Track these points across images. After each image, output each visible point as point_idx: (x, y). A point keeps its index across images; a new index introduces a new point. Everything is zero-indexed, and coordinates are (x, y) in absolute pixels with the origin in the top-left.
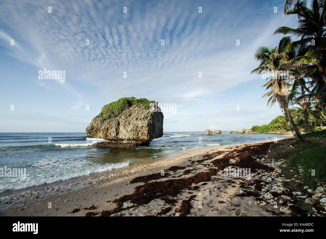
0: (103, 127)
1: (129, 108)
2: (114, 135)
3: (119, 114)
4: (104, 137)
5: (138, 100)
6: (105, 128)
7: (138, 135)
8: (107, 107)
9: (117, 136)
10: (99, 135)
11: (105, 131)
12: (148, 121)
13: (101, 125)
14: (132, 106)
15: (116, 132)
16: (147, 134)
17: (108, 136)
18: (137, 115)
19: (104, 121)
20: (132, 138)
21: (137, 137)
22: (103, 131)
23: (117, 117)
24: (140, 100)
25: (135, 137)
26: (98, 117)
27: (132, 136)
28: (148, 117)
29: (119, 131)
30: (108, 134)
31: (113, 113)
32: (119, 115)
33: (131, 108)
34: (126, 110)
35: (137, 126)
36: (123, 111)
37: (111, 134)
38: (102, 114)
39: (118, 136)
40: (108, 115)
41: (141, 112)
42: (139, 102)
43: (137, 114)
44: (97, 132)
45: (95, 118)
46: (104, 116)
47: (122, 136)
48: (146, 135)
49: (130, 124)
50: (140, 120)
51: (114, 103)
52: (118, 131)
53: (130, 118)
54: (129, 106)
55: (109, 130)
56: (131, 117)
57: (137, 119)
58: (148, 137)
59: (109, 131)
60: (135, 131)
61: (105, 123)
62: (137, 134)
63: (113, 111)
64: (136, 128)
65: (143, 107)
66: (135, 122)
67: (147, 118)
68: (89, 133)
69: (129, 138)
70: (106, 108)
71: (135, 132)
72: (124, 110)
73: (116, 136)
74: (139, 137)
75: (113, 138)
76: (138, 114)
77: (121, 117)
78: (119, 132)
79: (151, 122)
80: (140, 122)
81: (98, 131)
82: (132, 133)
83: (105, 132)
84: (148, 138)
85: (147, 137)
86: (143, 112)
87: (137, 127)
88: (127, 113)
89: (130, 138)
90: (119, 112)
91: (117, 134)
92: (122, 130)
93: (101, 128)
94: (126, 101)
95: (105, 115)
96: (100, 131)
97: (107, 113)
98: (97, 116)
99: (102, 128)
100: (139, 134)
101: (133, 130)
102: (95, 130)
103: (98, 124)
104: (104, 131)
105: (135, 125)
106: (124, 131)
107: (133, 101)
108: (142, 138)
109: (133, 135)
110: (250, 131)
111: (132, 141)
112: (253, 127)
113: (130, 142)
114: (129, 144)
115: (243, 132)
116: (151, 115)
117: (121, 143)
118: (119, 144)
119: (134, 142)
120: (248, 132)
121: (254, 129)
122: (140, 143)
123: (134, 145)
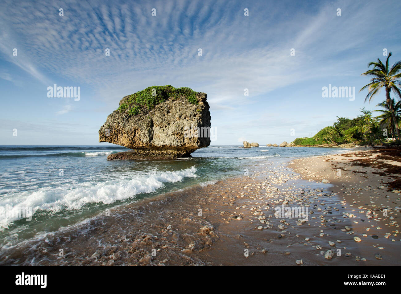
0: (128, 128)
1: (164, 101)
2: (145, 140)
3: (150, 110)
4: (129, 143)
5: (178, 90)
6: (131, 130)
7: (183, 141)
8: (130, 99)
9: (150, 142)
10: (122, 140)
11: (131, 133)
12: (198, 121)
13: (124, 124)
14: (168, 98)
15: (149, 136)
16: (197, 140)
17: (135, 142)
18: (180, 111)
19: (128, 119)
20: (176, 146)
21: (182, 144)
22: (128, 134)
23: (148, 114)
24: (180, 90)
25: (179, 143)
26: (117, 112)
27: (175, 141)
28: (197, 114)
29: (153, 135)
30: (136, 138)
31: (141, 108)
32: (151, 111)
33: (168, 102)
34: (162, 105)
35: (182, 127)
36: (156, 105)
37: (140, 140)
38: (122, 108)
39: (152, 142)
40: (133, 110)
41: (185, 108)
42: (178, 93)
43: (179, 110)
44: (118, 136)
45: (112, 114)
46: (126, 111)
47: (158, 142)
48: (196, 141)
49: (169, 125)
50: (185, 118)
51: (141, 93)
52: (152, 134)
53: (169, 115)
54: (164, 98)
55: (137, 133)
56: (170, 114)
57: (180, 117)
58: (199, 144)
59: (137, 135)
60: (179, 134)
61: (130, 122)
62: (182, 140)
63: (141, 105)
64: (181, 131)
65: (185, 100)
66: (178, 121)
67: (195, 115)
68: (104, 138)
69: (171, 145)
70: (128, 100)
71: (180, 136)
72: (157, 104)
73: (149, 141)
74: (185, 145)
75: (144, 145)
76: (181, 110)
77: (154, 114)
78: (154, 136)
79: (201, 123)
80: (185, 121)
81: (119, 135)
82: (176, 138)
83: (131, 136)
84: (198, 145)
85: (197, 144)
86: (188, 108)
87: (182, 129)
88: (163, 109)
89: (173, 145)
90: (150, 107)
91: (151, 139)
92: (158, 133)
93: (124, 129)
94: (159, 90)
95: (128, 109)
96: (122, 135)
97: (132, 107)
98: (115, 112)
99: (126, 129)
100: (185, 140)
101: (176, 133)
102: (115, 133)
103: (119, 123)
104: (129, 134)
105: (179, 125)
106: (161, 135)
107: (170, 91)
108: (189, 145)
109: (177, 141)
110: (292, 144)
111: (171, 151)
112: (297, 139)
113: (168, 151)
114: (167, 155)
115: (284, 146)
116: (201, 113)
117: (153, 154)
118: (150, 155)
119: (175, 151)
120: (290, 145)
121: (298, 142)
122: (183, 153)
123: (175, 156)
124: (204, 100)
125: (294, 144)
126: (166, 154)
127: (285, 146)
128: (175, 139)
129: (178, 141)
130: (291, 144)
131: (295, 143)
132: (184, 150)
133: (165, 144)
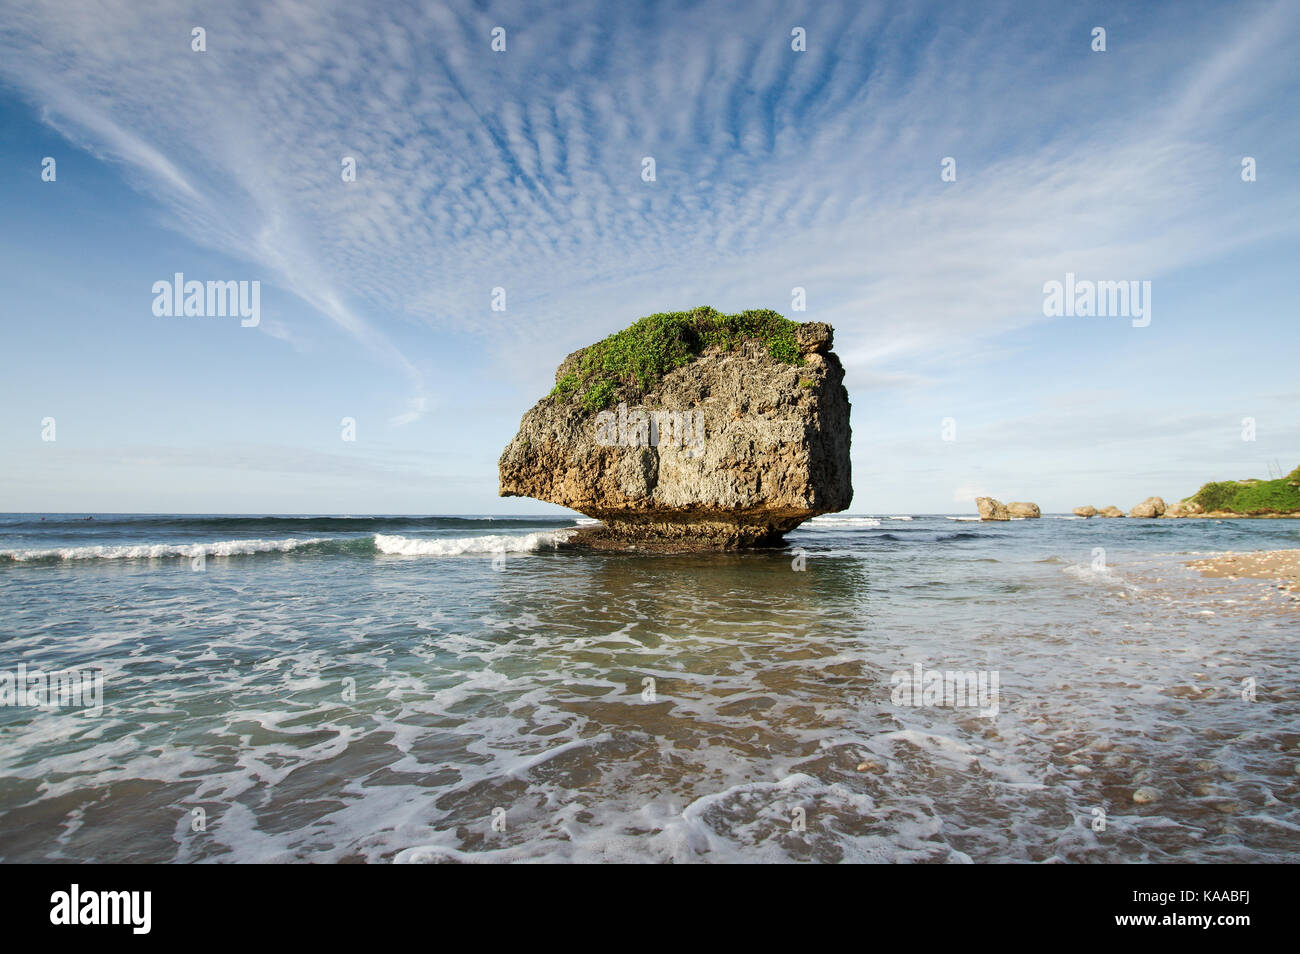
0: (581, 449)
1: (691, 361)
2: (634, 486)
3: (647, 390)
4: (584, 498)
5: (733, 322)
6: (589, 455)
7: (758, 490)
8: (587, 359)
9: (649, 493)
10: (563, 490)
11: (591, 467)
12: (804, 420)
13: (570, 438)
14: (701, 350)
15: (646, 475)
16: (804, 486)
17: (603, 494)
18: (743, 388)
19: (580, 421)
20: (733, 505)
21: (755, 498)
22: (581, 468)
23: (640, 402)
24: (742, 318)
25: (744, 496)
26: (550, 403)
27: (730, 491)
28: (800, 396)
29: (656, 472)
30: (606, 482)
31: (620, 385)
32: (650, 393)
33: (702, 362)
34: (682, 371)
35: (752, 443)
36: (665, 374)
37: (618, 486)
38: (565, 390)
39: (655, 495)
40: (596, 394)
41: (758, 377)
42: (735, 330)
43: (739, 386)
44: (552, 476)
45: (536, 408)
46: (576, 397)
47: (675, 493)
48: (801, 490)
49: (708, 436)
50: (760, 413)
51: (617, 338)
52: (654, 467)
53: (708, 405)
54: (688, 350)
55: (607, 464)
56: (709, 400)
57: (745, 408)
58: (812, 499)
59: (608, 472)
60: (743, 467)
61: (587, 431)
62: (753, 485)
63: (618, 377)
64: (748, 455)
65: (759, 351)
66: (738, 422)
67: (794, 401)
68: (514, 482)
69: (717, 503)
70: (580, 362)
71: (745, 471)
72: (669, 371)
73: (644, 492)
74: (762, 502)
75: (631, 504)
76: (745, 385)
77: (660, 402)
78: (660, 473)
79: (818, 425)
80: (761, 423)
81: (557, 471)
82: (731, 479)
83: (592, 475)
84: (809, 504)
85: (807, 498)
86: (768, 377)
87: (752, 447)
88: (687, 384)
89: (722, 502)
90: (646, 381)
91: (652, 483)
92: (672, 463)
93: (569, 452)
94: (672, 326)
95: (581, 391)
96: (565, 471)
97: (591, 384)
98: (544, 401)
99: (577, 454)
100: (765, 486)
101: (733, 461)
102: (543, 466)
103: (556, 436)
104: (586, 467)
105: (742, 437)
106: (683, 471)
107: (707, 327)
108: (779, 503)
109: (737, 490)
110: (1190, 508)
111: (718, 525)
112: (1208, 486)
113: (708, 526)
114: (705, 540)
115: (1152, 513)
116: (815, 391)
117: (660, 534)
118: (651, 537)
119: (731, 526)
120: (1180, 511)
121: (1214, 497)
122: (756, 531)
123: (731, 540)
124: (824, 347)
125: (1197, 506)
126: (702, 535)
127: (1156, 515)
128: (730, 483)
129: (740, 489)
130: (1185, 508)
131: (1199, 503)
132: (762, 521)
133: (696, 500)
